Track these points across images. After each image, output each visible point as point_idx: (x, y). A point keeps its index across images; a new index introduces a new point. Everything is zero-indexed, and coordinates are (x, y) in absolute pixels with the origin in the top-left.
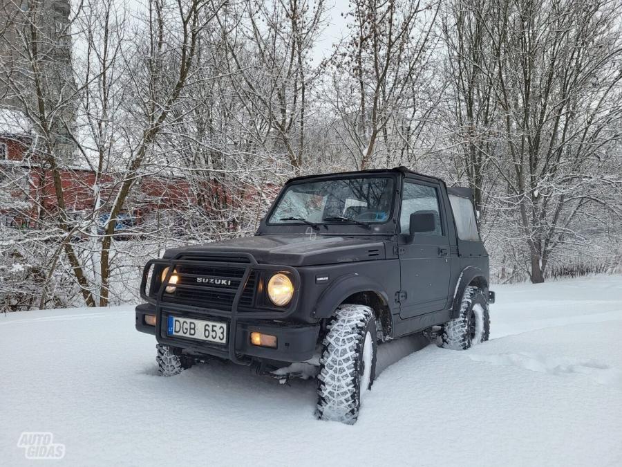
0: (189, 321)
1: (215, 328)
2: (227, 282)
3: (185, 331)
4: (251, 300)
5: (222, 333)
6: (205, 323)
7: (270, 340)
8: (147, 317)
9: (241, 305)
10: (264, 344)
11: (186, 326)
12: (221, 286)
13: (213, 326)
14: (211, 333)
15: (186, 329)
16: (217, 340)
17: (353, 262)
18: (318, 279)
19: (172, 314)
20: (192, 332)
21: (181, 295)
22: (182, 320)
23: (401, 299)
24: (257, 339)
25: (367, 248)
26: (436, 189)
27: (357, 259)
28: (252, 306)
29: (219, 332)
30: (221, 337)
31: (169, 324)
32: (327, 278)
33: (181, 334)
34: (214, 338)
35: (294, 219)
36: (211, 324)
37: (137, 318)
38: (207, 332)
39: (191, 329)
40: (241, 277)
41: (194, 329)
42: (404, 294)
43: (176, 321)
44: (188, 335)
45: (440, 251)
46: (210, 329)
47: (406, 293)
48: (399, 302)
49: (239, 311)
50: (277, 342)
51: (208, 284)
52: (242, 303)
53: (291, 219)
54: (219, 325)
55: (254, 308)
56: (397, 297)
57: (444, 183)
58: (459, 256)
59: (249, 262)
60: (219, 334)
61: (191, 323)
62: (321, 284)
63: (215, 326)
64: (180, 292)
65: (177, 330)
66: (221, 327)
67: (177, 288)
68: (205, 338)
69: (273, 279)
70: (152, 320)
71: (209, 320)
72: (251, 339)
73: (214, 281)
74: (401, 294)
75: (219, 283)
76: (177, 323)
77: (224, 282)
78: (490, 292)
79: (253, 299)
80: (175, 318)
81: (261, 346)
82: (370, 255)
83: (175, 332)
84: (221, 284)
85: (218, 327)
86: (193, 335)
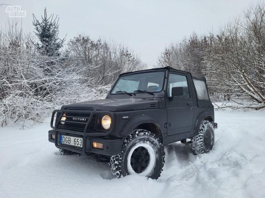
0: (68, 137)
1: (78, 140)
2: (84, 119)
3: (67, 142)
4: (94, 127)
5: (81, 142)
6: (74, 138)
7: (100, 146)
8: (53, 135)
9: (88, 129)
10: (98, 148)
11: (67, 139)
12: (82, 121)
13: (77, 139)
14: (77, 143)
15: (67, 141)
16: (79, 146)
17: (142, 109)
18: (123, 117)
19: (62, 134)
20: (69, 142)
21: (67, 126)
22: (65, 137)
23: (167, 127)
24: (95, 145)
25: (150, 103)
26: (186, 77)
27: (145, 108)
28: (94, 130)
29: (80, 142)
30: (81, 144)
31: (61, 139)
32: (128, 117)
33: (65, 143)
34: (78, 145)
35: (122, 92)
36: (76, 138)
37: (49, 136)
38: (75, 142)
39: (69, 140)
40: (89, 117)
41: (70, 141)
42: (169, 124)
43: (63, 137)
44: (68, 143)
45: (188, 105)
46: (76, 141)
47: (170, 124)
48: (166, 128)
49: (87, 132)
50: (103, 146)
51: (77, 121)
52: (89, 128)
53: (120, 92)
54: (80, 139)
55: (95, 131)
56: (165, 126)
57: (191, 74)
58: (198, 107)
59: (93, 110)
60: (80, 143)
61: (69, 138)
62: (124, 119)
63: (78, 139)
64: (66, 124)
65: (64, 141)
66: (81, 140)
67: (65, 122)
68: (74, 145)
69: (103, 118)
70: (54, 137)
71: (76, 137)
72: (93, 145)
73: (79, 119)
74: (167, 124)
75: (81, 120)
76: (64, 138)
77: (83, 119)
78: (215, 123)
79: (95, 127)
80: (63, 136)
81: (97, 148)
82: (151, 106)
83: (63, 142)
84: (82, 120)
85: (79, 140)
86: (70, 143)
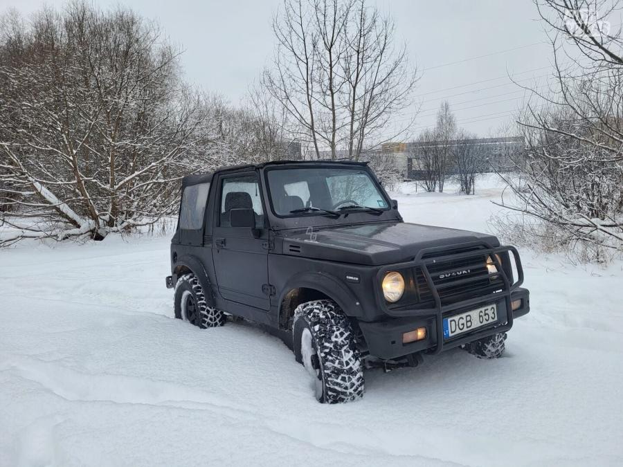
0: (464, 315)
1: (486, 312)
3: (461, 327)
5: (493, 313)
6: (479, 310)
11: (462, 322)
12: (463, 277)
14: (484, 317)
16: (490, 321)
19: (446, 316)
20: (469, 324)
22: (457, 318)
29: (491, 312)
30: (493, 317)
31: (445, 328)
33: (458, 331)
34: (487, 320)
36: (483, 309)
38: (481, 318)
39: (467, 322)
41: (470, 321)
44: (465, 329)
46: (483, 314)
54: (490, 307)
60: (491, 315)
61: (466, 316)
63: (487, 310)
65: (453, 330)
66: (493, 308)
68: (480, 325)
71: (482, 307)
76: (453, 323)
77: (464, 272)
80: (449, 320)
83: (452, 332)
85: (490, 309)
86: (470, 327)
